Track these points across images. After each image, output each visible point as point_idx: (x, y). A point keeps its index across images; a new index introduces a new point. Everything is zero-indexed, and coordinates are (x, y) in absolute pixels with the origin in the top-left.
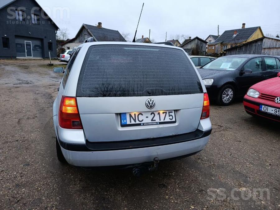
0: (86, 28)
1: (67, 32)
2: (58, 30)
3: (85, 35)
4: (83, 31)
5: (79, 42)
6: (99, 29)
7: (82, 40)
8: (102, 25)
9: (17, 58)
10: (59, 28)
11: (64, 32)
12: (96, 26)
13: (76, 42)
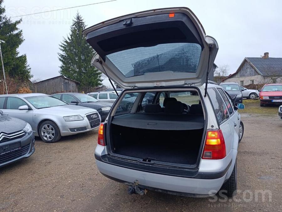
0: (248, 61)
1: (227, 69)
2: (216, 68)
3: (246, 68)
4: (245, 64)
5: (240, 76)
6: (266, 60)
7: (243, 74)
8: (269, 54)
9: (179, 95)
10: (217, 66)
11: (224, 68)
12: (262, 57)
13: (237, 76)
